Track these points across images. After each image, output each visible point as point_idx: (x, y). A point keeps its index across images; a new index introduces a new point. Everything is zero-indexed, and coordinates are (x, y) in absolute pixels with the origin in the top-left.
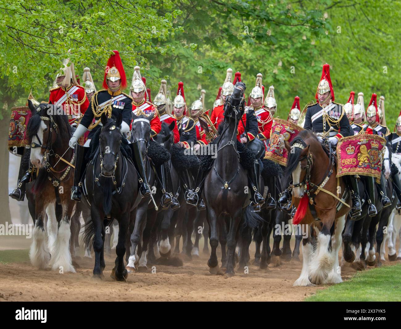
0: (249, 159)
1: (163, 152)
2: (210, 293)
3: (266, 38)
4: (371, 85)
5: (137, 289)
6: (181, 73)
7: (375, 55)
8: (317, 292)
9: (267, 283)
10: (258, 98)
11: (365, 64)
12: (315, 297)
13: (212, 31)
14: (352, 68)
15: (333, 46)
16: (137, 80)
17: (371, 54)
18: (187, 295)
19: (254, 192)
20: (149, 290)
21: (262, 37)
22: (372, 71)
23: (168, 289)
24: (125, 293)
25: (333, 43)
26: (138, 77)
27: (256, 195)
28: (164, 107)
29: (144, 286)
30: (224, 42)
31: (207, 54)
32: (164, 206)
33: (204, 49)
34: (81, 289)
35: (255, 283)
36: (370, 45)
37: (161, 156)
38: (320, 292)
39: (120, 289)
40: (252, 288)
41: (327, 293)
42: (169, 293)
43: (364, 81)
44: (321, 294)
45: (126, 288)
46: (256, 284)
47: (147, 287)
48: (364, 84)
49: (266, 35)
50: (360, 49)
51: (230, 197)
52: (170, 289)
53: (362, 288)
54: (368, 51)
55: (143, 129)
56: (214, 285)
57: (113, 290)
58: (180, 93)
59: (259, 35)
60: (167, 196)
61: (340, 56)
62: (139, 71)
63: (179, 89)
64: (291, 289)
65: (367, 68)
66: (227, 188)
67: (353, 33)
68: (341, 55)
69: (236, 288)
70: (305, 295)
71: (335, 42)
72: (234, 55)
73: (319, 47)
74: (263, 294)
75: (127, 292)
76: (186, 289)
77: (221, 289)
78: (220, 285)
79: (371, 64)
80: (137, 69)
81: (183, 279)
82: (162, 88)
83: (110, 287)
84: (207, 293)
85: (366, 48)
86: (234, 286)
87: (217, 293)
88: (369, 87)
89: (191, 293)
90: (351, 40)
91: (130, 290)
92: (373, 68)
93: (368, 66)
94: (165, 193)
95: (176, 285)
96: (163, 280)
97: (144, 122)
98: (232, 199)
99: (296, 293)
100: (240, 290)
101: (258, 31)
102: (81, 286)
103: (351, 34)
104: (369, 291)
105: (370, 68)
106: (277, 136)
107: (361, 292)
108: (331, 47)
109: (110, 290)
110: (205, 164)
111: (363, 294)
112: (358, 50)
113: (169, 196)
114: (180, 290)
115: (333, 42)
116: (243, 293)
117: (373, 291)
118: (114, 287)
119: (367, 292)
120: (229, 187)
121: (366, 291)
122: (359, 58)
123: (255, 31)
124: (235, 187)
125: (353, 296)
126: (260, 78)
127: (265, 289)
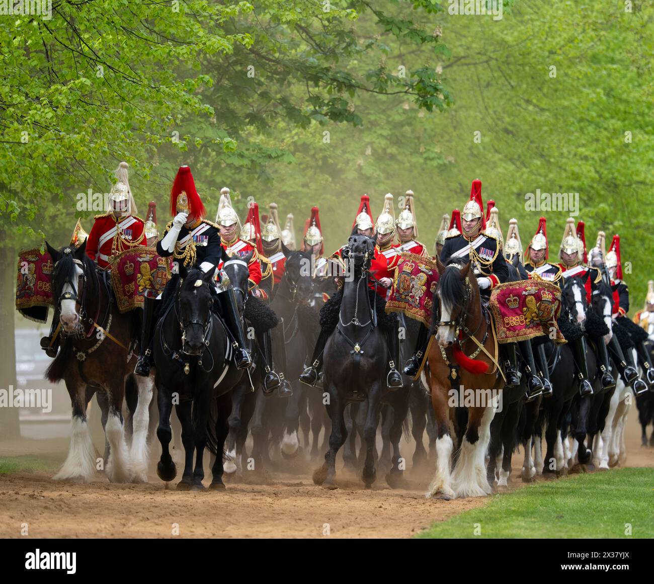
1: (268, 315)
2: (259, 529)
3: (347, 117)
4: (515, 190)
5: (142, 523)
6: (209, 173)
7: (522, 142)
8: (432, 526)
9: (351, 512)
11: (506, 156)
12: (429, 534)
13: (259, 105)
14: (485, 163)
15: (455, 128)
16: (226, 208)
17: (516, 140)
18: (221, 532)
20: (161, 525)
21: (340, 114)
22: (518, 167)
23: (190, 524)
24: (121, 530)
25: (455, 124)
26: (226, 204)
28: (277, 244)
29: (153, 518)
30: (278, 122)
31: (252, 140)
33: (246, 132)
34: (50, 524)
35: (332, 511)
36: (513, 125)
38: (436, 526)
39: (113, 523)
40: (326, 519)
41: (447, 527)
42: (192, 530)
43: (505, 184)
44: (438, 529)
45: (123, 521)
46: (334, 514)
47: (156, 521)
48: (505, 188)
49: (346, 110)
50: (497, 132)
52: (194, 523)
53: (505, 519)
54: (511, 136)
55: (238, 275)
56: (266, 515)
57: (103, 526)
59: (334, 110)
60: (272, 377)
61: (465, 145)
62: (228, 195)
64: (390, 522)
65: (509, 163)
66: (359, 352)
67: (486, 108)
68: (467, 142)
69: (300, 519)
70: (413, 531)
71: (457, 122)
72: (294, 143)
73: (432, 130)
74: (345, 530)
75: (125, 529)
76: (220, 522)
77: (277, 522)
78: (276, 516)
79: (516, 157)
80: (225, 193)
81: (215, 506)
83: (98, 520)
84: (254, 529)
85: (507, 131)
86: (298, 517)
87: (270, 528)
88: (513, 193)
89: (228, 529)
90: (482, 119)
91: (130, 525)
92: (518, 163)
93: (511, 160)
94: (270, 373)
95: (205, 517)
96: (183, 509)
97: (238, 264)
99: (397, 528)
100: (308, 524)
101: (333, 105)
102: (50, 520)
103: (482, 108)
104: (515, 523)
105: (513, 163)
106: (408, 278)
107: (503, 525)
108: (451, 130)
109: (98, 526)
110: (327, 320)
111: (506, 528)
112: (495, 134)
113: (276, 376)
114: (210, 525)
115: (455, 122)
116: (313, 528)
117: (523, 524)
118: (104, 521)
119: (512, 525)
120: (361, 350)
121: (511, 523)
122: (496, 147)
123: (328, 105)
124: (370, 350)
125: (491, 532)
127: (348, 521)
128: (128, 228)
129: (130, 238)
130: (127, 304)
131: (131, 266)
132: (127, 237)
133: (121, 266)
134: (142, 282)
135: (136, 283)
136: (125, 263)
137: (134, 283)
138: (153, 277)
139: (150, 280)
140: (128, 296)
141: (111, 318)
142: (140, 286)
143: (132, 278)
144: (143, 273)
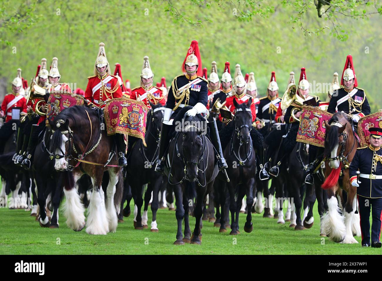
128: (109, 82)
129: (110, 88)
130: (112, 130)
131: (116, 108)
132: (108, 88)
133: (111, 107)
134: (122, 119)
135: (118, 119)
136: (113, 106)
137: (117, 119)
138: (129, 116)
139: (127, 118)
140: (113, 126)
141: (101, 136)
142: (121, 121)
143: (116, 116)
144: (123, 113)
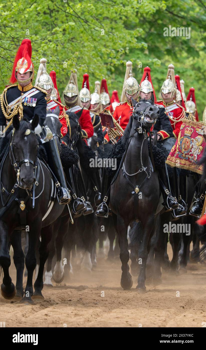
0: (159, 158)
1: (70, 154)
10: (169, 93)
16: (44, 74)
19: (167, 195)
26: (44, 71)
27: (169, 198)
28: (76, 99)
32: (76, 214)
37: (68, 159)
51: (142, 202)
55: (55, 125)
58: (85, 86)
60: (79, 202)
63: (84, 82)
80: (43, 62)
82: (72, 78)
94: (76, 199)
97: (54, 117)
98: (143, 205)
113: (81, 201)
120: (140, 191)
124: (147, 191)
126: (172, 70)
